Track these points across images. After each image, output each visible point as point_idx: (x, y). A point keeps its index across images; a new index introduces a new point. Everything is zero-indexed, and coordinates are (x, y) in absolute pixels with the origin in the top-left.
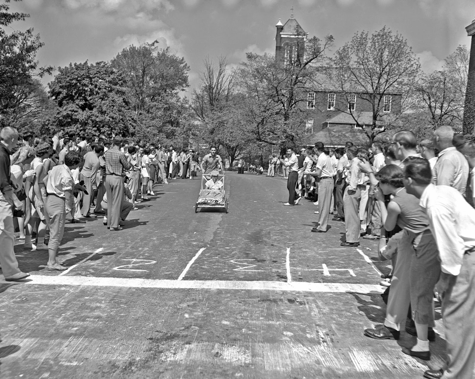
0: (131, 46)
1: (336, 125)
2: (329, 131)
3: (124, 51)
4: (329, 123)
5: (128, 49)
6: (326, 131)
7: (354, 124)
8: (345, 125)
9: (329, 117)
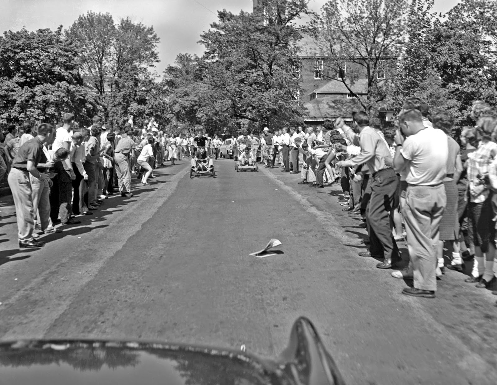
0: (90, 13)
1: (326, 95)
2: (318, 102)
3: (81, 18)
4: (318, 94)
5: (86, 16)
6: (314, 103)
7: (346, 94)
8: (336, 95)
9: (317, 87)
